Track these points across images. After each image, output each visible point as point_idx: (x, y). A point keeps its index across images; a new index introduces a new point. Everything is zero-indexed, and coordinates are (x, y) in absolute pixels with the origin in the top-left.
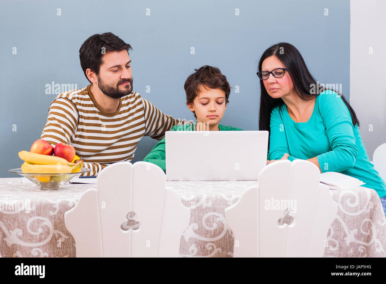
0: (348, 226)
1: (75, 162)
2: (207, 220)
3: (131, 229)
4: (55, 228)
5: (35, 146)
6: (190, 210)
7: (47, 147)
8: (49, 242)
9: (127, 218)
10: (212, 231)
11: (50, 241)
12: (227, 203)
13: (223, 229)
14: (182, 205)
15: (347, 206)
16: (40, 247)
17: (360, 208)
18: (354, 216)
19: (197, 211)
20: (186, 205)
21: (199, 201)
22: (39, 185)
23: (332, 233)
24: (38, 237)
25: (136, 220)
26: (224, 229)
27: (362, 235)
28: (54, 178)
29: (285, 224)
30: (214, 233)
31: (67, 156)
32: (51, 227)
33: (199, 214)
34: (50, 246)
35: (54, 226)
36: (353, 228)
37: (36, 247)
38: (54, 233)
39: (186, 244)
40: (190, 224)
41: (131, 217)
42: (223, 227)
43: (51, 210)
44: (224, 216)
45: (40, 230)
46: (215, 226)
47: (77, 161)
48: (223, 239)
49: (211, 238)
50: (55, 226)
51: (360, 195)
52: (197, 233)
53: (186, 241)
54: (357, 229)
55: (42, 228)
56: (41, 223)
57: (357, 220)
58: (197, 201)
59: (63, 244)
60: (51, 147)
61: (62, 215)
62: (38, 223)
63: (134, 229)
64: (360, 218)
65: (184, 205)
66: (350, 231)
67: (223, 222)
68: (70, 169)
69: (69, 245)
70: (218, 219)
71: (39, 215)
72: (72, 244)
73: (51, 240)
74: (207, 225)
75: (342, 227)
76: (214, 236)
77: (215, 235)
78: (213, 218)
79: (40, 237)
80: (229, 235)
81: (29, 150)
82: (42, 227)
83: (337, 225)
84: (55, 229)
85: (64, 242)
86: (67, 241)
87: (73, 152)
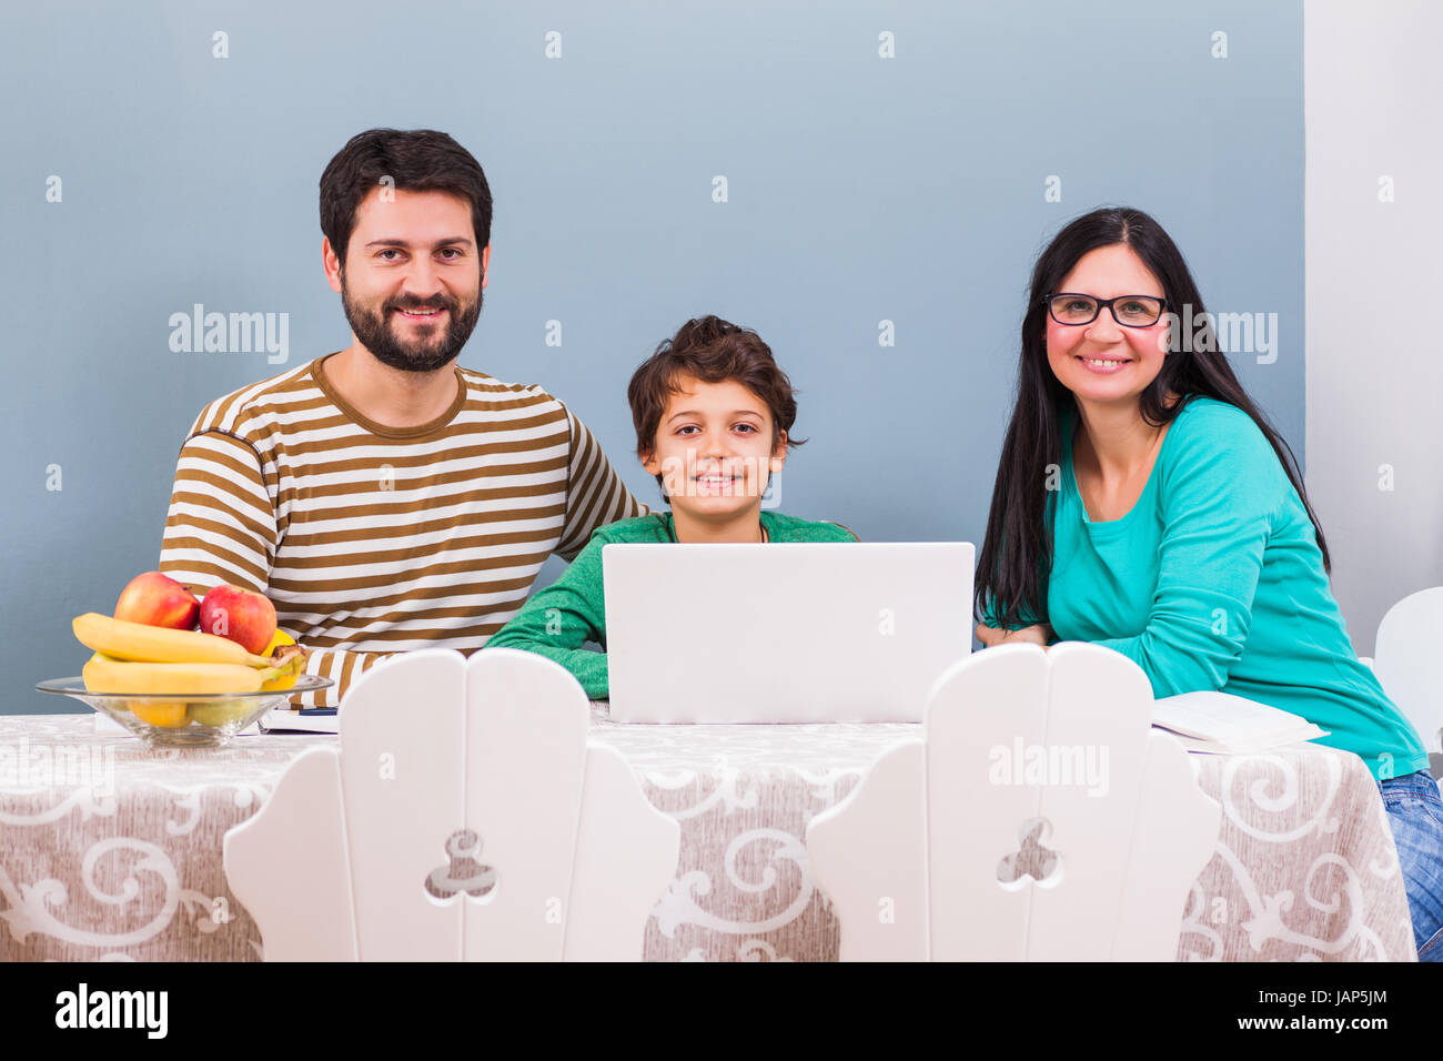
0: (1256, 880)
1: (276, 654)
2: (740, 857)
3: (463, 893)
4: (187, 882)
5: (134, 596)
6: (678, 825)
7: (174, 599)
8: (160, 933)
9: (448, 852)
10: (760, 895)
11: (167, 930)
12: (815, 794)
13: (799, 888)
14: (651, 805)
15: (1254, 808)
16: (127, 949)
17: (1303, 816)
18: (1278, 845)
19: (703, 824)
20: (663, 804)
21: (713, 791)
22: (145, 737)
23: (1200, 907)
24: (122, 913)
25: (482, 861)
26: (804, 888)
27: (1310, 912)
28: (199, 713)
29: (1027, 878)
30: (766, 901)
31: (246, 632)
32: (172, 880)
33: (711, 837)
34: (167, 947)
35: (182, 875)
36: (1275, 888)
37: (113, 950)
38: (182, 900)
39: (667, 946)
40: (678, 876)
41: (461, 847)
42: (798, 882)
43: (172, 817)
44: (803, 841)
45: (131, 889)
46: (770, 877)
47: (283, 650)
48: (801, 924)
49: (755, 921)
50: (185, 876)
51: (1301, 770)
52: (706, 908)
53: (663, 936)
54: (1290, 892)
55: (139, 881)
56: (135, 863)
57: (1291, 858)
58: (704, 790)
59: (214, 939)
60: (188, 601)
61: (211, 837)
62: (122, 860)
63: (472, 893)
64: (1302, 850)
65: (655, 805)
66: (1266, 897)
67: (800, 863)
68: (255, 680)
69: (236, 946)
70: (780, 853)
71: (127, 833)
72: (243, 941)
73: (171, 925)
74: (743, 874)
75: (1237, 882)
76: (767, 913)
77: (771, 911)
78: (763, 851)
79: (129, 913)
80: (822, 910)
81: (109, 610)
82: (136, 876)
83: (1218, 878)
84: (184, 887)
85: (216, 932)
86: (227, 932)
87: (268, 617)
